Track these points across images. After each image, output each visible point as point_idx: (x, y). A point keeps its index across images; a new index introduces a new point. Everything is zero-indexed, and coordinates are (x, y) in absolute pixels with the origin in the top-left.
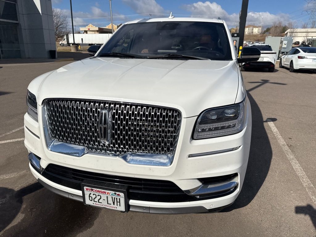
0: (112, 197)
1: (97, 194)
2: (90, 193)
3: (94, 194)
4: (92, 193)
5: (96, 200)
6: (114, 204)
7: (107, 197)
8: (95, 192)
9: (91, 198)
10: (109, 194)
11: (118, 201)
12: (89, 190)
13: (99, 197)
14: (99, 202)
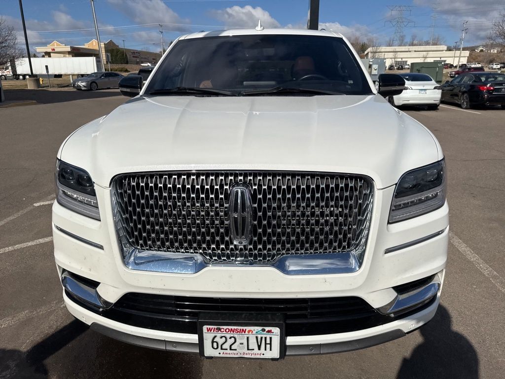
0: (257, 337)
1: (228, 336)
2: (213, 335)
3: (221, 337)
4: (219, 335)
5: (226, 346)
6: (259, 349)
7: (248, 338)
8: (225, 332)
9: (215, 344)
10: (252, 333)
11: (268, 341)
12: (212, 332)
13: (233, 340)
14: (231, 349)
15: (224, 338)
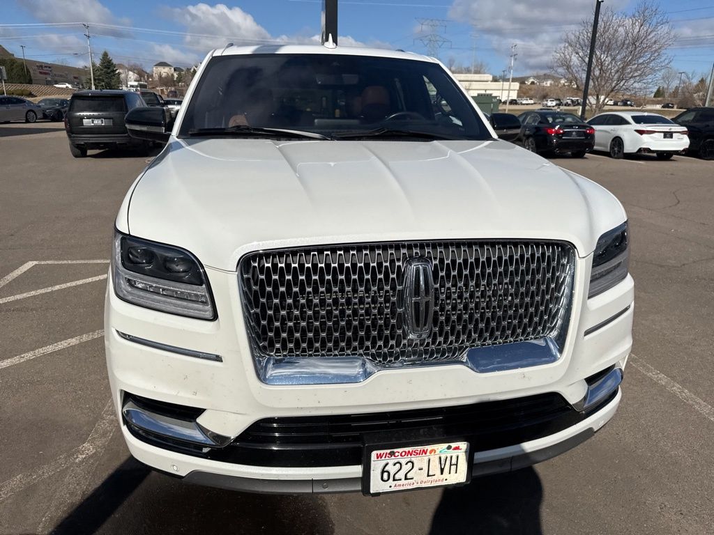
0: (440, 458)
1: (403, 461)
2: (385, 462)
3: (394, 465)
4: (392, 461)
5: (401, 475)
6: (442, 473)
7: (429, 460)
8: (400, 457)
9: (385, 475)
10: (435, 452)
11: (454, 461)
12: (383, 458)
13: (410, 464)
14: (406, 479)
15: (398, 465)
